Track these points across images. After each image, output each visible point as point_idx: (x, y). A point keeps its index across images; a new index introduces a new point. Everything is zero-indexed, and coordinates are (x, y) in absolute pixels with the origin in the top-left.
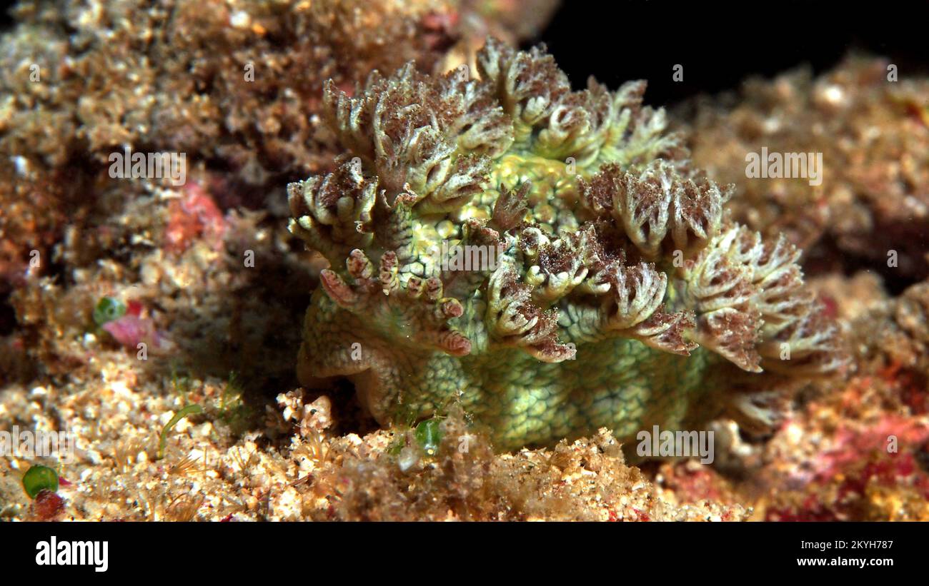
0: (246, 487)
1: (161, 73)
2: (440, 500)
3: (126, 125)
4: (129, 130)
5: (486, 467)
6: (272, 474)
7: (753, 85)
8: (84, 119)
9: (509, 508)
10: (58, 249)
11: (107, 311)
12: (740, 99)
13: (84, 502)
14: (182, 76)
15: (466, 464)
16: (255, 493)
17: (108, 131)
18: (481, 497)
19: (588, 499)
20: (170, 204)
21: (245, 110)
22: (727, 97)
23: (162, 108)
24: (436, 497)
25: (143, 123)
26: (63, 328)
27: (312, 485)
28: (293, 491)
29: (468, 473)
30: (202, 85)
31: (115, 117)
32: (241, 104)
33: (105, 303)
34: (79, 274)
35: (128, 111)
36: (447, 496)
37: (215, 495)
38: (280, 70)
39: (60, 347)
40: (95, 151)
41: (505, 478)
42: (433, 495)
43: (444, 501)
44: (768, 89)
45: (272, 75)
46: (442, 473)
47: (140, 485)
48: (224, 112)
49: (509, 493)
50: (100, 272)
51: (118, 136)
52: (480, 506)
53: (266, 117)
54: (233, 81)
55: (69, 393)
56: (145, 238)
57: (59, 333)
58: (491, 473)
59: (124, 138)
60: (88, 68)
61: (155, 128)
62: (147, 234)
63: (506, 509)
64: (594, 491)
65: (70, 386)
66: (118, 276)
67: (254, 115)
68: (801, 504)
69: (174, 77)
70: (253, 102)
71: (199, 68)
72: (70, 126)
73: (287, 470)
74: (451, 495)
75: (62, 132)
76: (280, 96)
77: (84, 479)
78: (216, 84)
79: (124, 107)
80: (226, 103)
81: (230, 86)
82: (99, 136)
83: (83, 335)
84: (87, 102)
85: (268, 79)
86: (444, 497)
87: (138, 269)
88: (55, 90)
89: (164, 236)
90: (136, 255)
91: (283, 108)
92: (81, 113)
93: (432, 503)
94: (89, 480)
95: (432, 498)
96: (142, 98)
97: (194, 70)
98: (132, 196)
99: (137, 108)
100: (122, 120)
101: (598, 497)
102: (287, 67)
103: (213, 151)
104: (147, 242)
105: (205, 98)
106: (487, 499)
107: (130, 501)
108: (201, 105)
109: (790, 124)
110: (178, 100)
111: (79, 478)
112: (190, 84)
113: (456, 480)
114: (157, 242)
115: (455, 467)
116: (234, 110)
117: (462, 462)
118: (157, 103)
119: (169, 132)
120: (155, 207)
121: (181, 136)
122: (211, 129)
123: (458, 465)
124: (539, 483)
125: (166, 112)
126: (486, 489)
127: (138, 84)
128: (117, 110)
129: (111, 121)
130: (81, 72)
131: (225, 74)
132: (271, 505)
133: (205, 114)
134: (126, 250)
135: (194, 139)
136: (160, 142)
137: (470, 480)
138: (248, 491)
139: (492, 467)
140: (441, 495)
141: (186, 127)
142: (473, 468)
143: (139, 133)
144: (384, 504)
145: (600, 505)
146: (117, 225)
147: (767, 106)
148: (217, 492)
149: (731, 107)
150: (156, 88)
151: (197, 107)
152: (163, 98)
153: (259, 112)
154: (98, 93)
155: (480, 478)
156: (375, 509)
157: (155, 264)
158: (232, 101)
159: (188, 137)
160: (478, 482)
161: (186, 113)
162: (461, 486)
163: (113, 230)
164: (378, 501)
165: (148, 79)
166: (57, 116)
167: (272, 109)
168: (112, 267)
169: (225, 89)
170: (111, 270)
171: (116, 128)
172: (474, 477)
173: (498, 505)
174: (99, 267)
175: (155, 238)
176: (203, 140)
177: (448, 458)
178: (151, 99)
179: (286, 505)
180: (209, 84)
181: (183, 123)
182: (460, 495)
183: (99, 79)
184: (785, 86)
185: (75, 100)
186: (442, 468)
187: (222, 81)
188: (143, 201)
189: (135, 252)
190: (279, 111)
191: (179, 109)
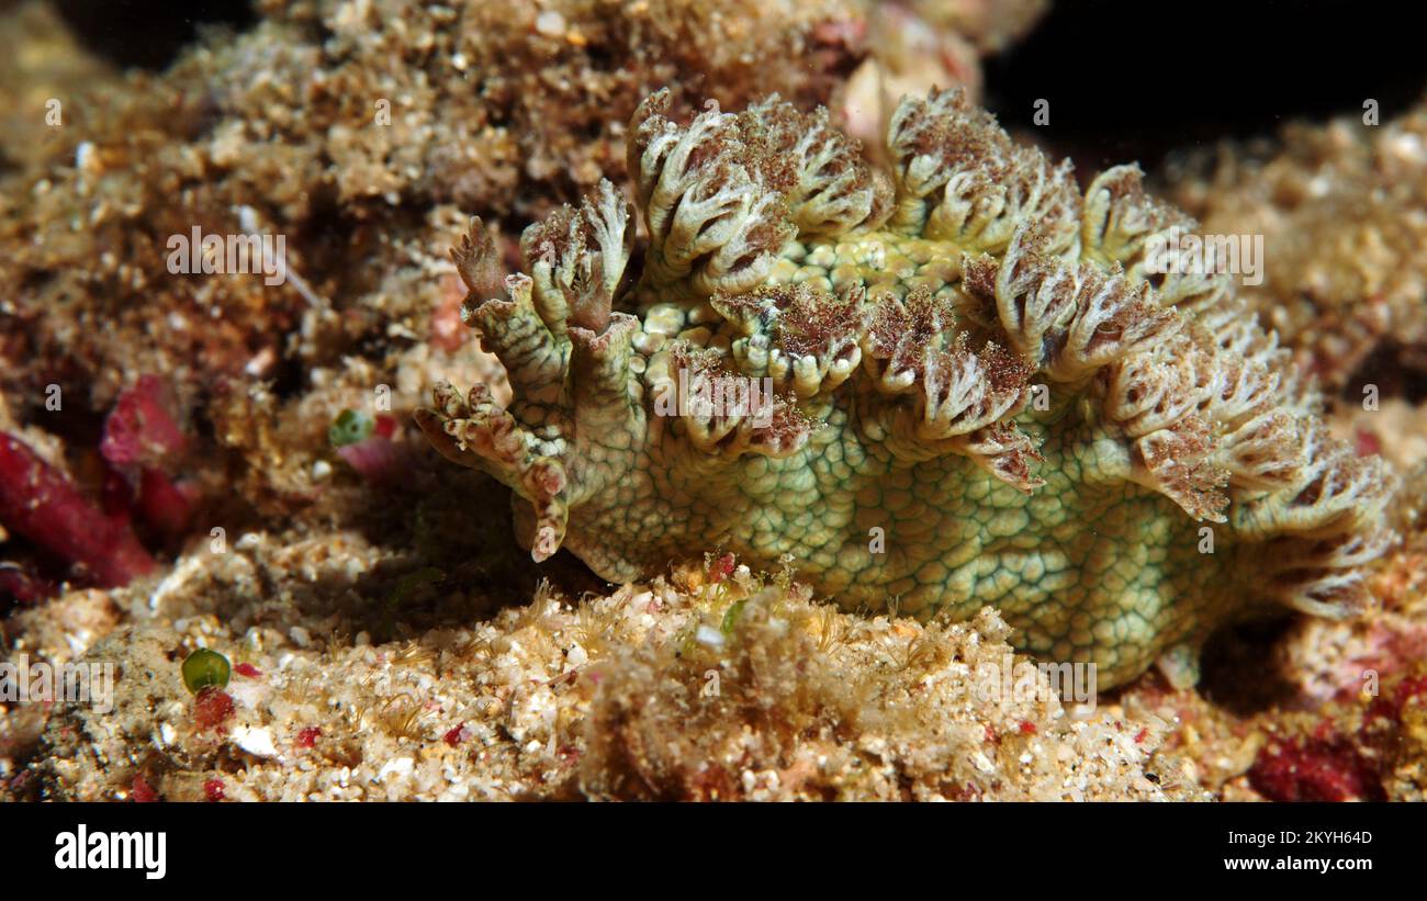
0: (489, 685)
1: (443, 96)
2: (733, 712)
3: (392, 166)
4: (396, 173)
5: (801, 666)
6: (527, 667)
7: (1295, 131)
8: (335, 156)
9: (836, 723)
10: (293, 339)
11: (348, 428)
12: (1279, 149)
13: (271, 701)
14: (472, 100)
15: (770, 662)
16: (500, 693)
17: (365, 174)
18: (793, 707)
19: (955, 709)
20: (443, 281)
21: (555, 150)
22: (1262, 145)
23: (439, 145)
24: (726, 706)
25: (415, 165)
26: (283, 453)
27: (575, 685)
28: (548, 693)
29: (773, 675)
30: (498, 114)
31: (377, 156)
32: (549, 141)
33: (346, 417)
34: (318, 376)
35: (395, 148)
36: (743, 705)
37: (449, 695)
38: (605, 96)
39: (278, 480)
40: (347, 203)
41: (833, 680)
42: (722, 704)
43: (737, 713)
44: (1318, 136)
45: (592, 102)
46: (736, 674)
47: (350, 679)
48: (525, 153)
49: (837, 702)
50: (345, 374)
51: (378, 181)
52: (791, 721)
53: (583, 161)
54: (539, 110)
55: (285, 544)
56: (406, 328)
57: (277, 460)
58: (809, 673)
59: (388, 186)
60: (343, 86)
61: (430, 173)
62: (408, 322)
63: (831, 723)
64: (962, 698)
65: (289, 534)
66: (367, 381)
67: (566, 158)
68: (1311, 732)
69: (461, 103)
70: (567, 140)
71: (494, 90)
72: (316, 167)
73: (550, 661)
74: (748, 705)
75: (306, 173)
76: (604, 131)
77: (282, 668)
78: (516, 113)
79: (389, 142)
80: (529, 140)
81: (535, 117)
82: (353, 182)
83: (313, 462)
84: (340, 134)
85: (588, 109)
86: (739, 708)
87: (394, 370)
88: (299, 115)
89: (431, 326)
90: (393, 351)
91: (606, 149)
92: (332, 148)
93: (720, 715)
94: (288, 670)
95: (720, 708)
96: (416, 129)
97: (487, 93)
98: (393, 268)
99: (408, 144)
100: (386, 160)
101: (969, 706)
102: (615, 92)
103: (510, 206)
104: (408, 334)
105: (502, 132)
106: (802, 710)
107: (333, 701)
108: (496, 141)
109: (1341, 187)
110: (463, 134)
111: (277, 666)
112: (482, 113)
113: (755, 684)
114: (420, 333)
115: (754, 667)
116: (539, 150)
117: (764, 659)
118: (434, 138)
119: (448, 180)
120: (421, 284)
121: (465, 184)
122: (507, 176)
123: (759, 663)
124: (885, 687)
125: (445, 151)
126: (801, 695)
127: (412, 110)
128: (381, 146)
129: (371, 161)
130: (333, 90)
131: (528, 100)
132: (514, 712)
133: (499, 154)
134: (380, 343)
135: (483, 188)
136: (435, 193)
137: (777, 684)
138: (490, 691)
139: (812, 666)
140: (734, 705)
141: (473, 172)
142: (781, 668)
143: (409, 179)
144: (645, 718)
145: (973, 718)
146: (369, 309)
147: (1313, 160)
148: (451, 691)
149: (1266, 160)
150: (436, 114)
151: (490, 144)
152: (443, 130)
153: (573, 155)
154: (356, 122)
155: (791, 681)
156: (633, 724)
157: (415, 365)
158: (537, 137)
159: (476, 186)
160: (789, 686)
161: (472, 153)
162: (762, 693)
163: (366, 315)
164: (636, 712)
165: (424, 104)
166: (299, 152)
167: (592, 150)
168: (359, 367)
169: (528, 120)
170: (359, 372)
171: (377, 169)
172: (781, 679)
173: (820, 718)
174: (344, 367)
175: (419, 328)
176: (495, 191)
177: (743, 653)
178: (427, 131)
179: (535, 712)
180: (506, 113)
181: (469, 165)
182: (760, 705)
183: (358, 101)
184: (1342, 133)
185: (323, 131)
186: (736, 666)
187: (524, 110)
188: (409, 275)
189: (391, 347)
190: (601, 154)
191: (463, 147)
